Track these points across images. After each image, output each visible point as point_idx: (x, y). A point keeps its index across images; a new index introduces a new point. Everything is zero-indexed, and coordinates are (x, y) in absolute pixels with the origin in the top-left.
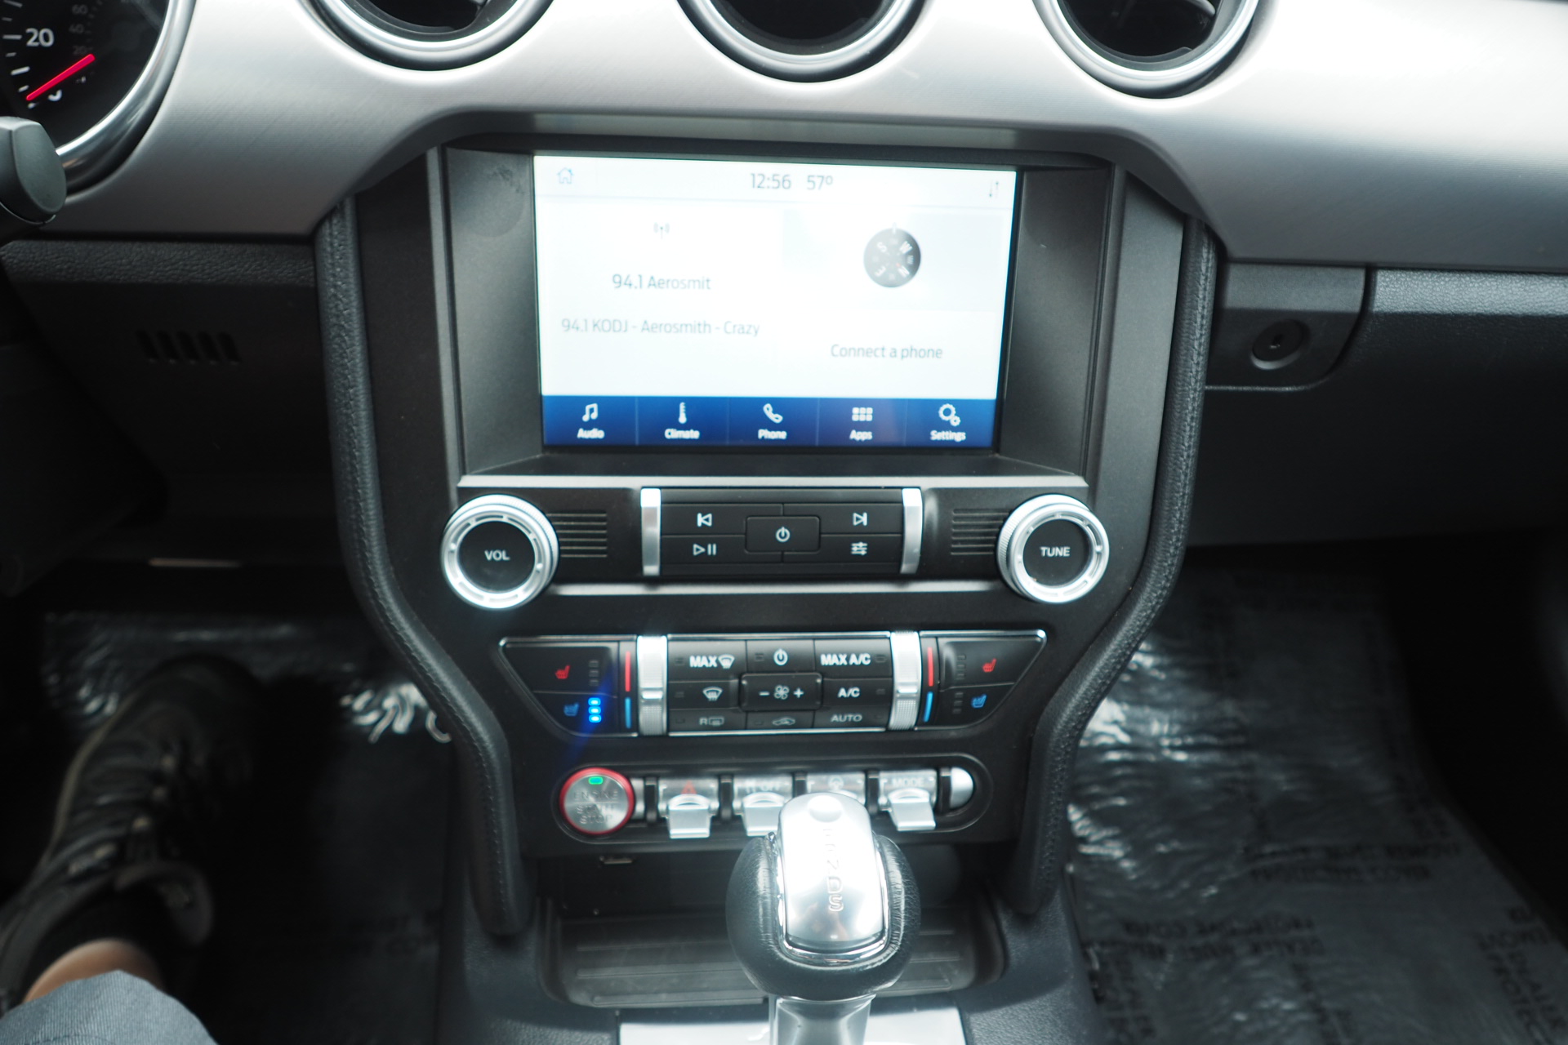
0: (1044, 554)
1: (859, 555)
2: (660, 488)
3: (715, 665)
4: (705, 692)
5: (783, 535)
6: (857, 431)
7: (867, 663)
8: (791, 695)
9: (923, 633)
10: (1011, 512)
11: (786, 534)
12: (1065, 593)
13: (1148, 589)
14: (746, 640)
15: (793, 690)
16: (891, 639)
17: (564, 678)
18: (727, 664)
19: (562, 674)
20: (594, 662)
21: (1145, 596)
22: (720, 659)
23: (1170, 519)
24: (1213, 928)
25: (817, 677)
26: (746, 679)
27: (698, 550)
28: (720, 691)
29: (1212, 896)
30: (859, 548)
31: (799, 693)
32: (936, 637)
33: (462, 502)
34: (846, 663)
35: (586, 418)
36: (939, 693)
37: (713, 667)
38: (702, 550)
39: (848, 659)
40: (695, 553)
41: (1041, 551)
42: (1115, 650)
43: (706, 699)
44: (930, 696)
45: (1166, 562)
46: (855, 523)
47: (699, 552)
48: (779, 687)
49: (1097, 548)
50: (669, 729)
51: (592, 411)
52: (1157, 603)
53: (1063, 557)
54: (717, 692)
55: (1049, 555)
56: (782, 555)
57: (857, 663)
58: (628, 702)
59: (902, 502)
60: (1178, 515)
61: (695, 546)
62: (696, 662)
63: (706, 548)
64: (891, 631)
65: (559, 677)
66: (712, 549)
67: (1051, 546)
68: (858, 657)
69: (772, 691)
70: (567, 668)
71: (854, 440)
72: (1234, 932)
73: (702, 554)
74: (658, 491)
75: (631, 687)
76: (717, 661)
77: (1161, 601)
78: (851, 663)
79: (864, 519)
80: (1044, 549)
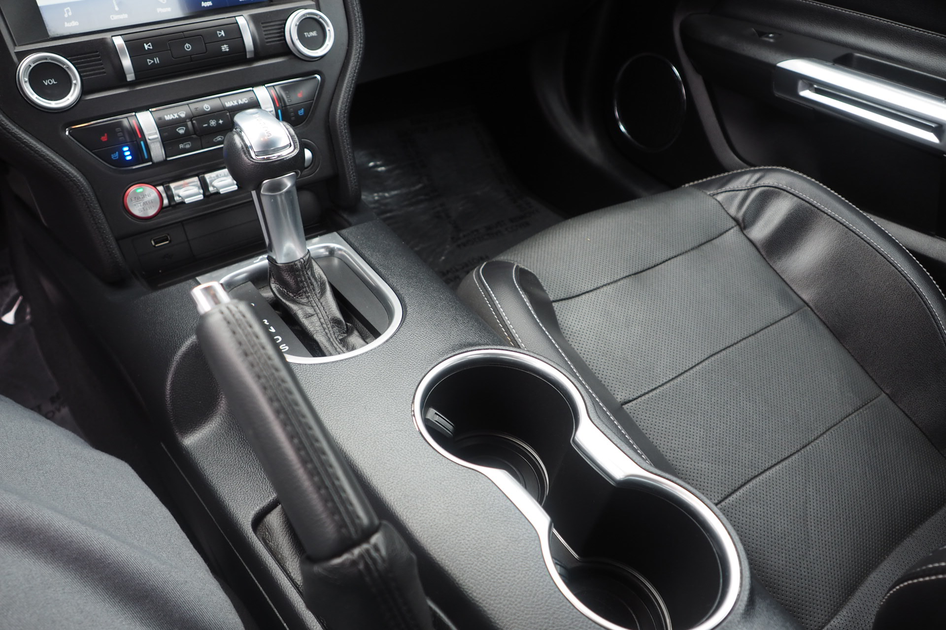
0: (306, 36)
1: (226, 51)
2: (121, 35)
3: (178, 117)
4: (177, 130)
5: (188, 47)
6: (204, 2)
7: (247, 102)
8: (218, 123)
9: (266, 85)
10: (286, 20)
11: (189, 46)
12: (321, 51)
13: (354, 45)
14: (188, 104)
15: (218, 121)
16: (254, 90)
17: (106, 140)
18: (183, 115)
19: (104, 138)
20: (118, 129)
21: (354, 48)
22: (179, 114)
23: (353, 11)
24: (448, 272)
25: (227, 113)
26: (194, 120)
27: (150, 62)
28: (184, 128)
29: (444, 260)
30: (225, 48)
31: (221, 122)
32: (273, 86)
33: (20, 60)
34: (237, 104)
35: (66, 16)
36: (283, 109)
37: (177, 118)
38: (152, 61)
39: (238, 102)
40: (149, 64)
41: (305, 35)
42: (350, 75)
43: (179, 134)
44: (279, 111)
45: (358, 31)
46: (219, 36)
47: (151, 63)
48: (211, 120)
49: (327, 29)
50: (166, 157)
51: (68, 11)
52: (360, 51)
53: (315, 36)
54: (183, 129)
55: (309, 36)
56: (191, 57)
57: (242, 103)
58: (142, 143)
59: (237, 23)
60: (356, 9)
61: (148, 60)
62: (168, 117)
63: (154, 60)
64: (253, 87)
65: (103, 140)
66: (157, 60)
67: (308, 32)
68: (242, 101)
69: (209, 123)
70: (106, 134)
71: (204, 7)
72: (457, 270)
73: (152, 63)
74: (120, 36)
75: (141, 135)
76: (178, 115)
77: (361, 49)
78: (239, 103)
79: (223, 33)
80: (305, 34)
